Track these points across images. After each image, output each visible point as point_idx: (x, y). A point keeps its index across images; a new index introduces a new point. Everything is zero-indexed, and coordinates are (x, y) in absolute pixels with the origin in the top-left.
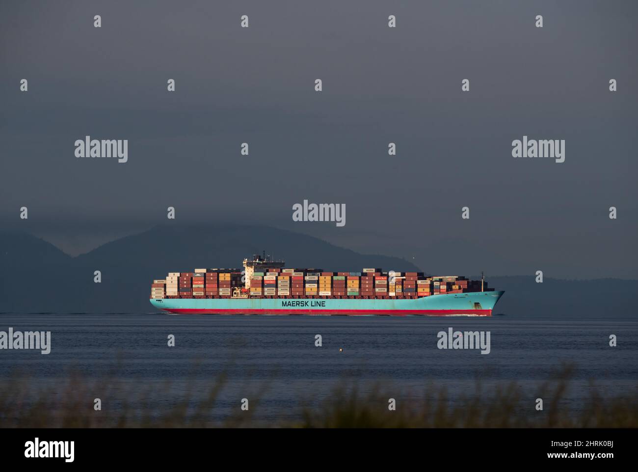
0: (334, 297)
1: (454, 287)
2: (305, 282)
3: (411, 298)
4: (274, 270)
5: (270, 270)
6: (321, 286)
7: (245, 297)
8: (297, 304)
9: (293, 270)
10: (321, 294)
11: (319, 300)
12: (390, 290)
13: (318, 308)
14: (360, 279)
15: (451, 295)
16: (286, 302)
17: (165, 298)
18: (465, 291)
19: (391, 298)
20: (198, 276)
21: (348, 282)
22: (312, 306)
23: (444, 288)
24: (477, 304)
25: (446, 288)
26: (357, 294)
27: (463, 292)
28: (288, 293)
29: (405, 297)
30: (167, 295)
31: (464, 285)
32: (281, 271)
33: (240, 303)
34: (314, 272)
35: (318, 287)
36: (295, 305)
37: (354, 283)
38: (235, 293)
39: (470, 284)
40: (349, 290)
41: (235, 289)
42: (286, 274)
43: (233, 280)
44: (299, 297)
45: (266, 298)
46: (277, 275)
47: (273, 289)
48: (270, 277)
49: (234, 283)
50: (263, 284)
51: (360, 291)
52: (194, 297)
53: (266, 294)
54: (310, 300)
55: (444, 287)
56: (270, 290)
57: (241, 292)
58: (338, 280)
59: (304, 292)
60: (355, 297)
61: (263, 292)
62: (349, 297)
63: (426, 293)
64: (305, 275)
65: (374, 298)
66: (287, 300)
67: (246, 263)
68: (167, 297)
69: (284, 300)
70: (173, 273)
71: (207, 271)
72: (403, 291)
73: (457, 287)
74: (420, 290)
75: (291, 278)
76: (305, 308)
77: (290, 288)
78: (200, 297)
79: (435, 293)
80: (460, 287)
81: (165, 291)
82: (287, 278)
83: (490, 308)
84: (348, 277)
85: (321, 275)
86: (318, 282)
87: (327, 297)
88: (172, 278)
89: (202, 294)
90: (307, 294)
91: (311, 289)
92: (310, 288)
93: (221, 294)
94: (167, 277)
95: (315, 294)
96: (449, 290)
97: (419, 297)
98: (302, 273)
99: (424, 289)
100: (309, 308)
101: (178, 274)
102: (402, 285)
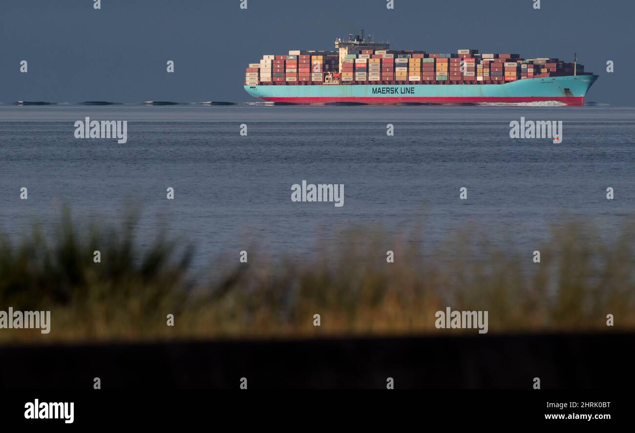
0: (423, 82)
1: (543, 70)
2: (395, 65)
3: (499, 83)
4: (367, 52)
5: (363, 51)
6: (411, 69)
7: (337, 83)
8: (387, 91)
9: (385, 51)
10: (411, 79)
11: (409, 86)
12: (478, 74)
13: (408, 95)
14: (449, 62)
15: (538, 79)
16: (376, 89)
17: (259, 84)
18: (552, 74)
19: (479, 83)
20: (291, 59)
21: (438, 65)
22: (402, 93)
23: (531, 72)
24: (567, 91)
25: (533, 71)
26: (445, 79)
27: (550, 76)
28: (378, 78)
29: (492, 82)
30: (261, 81)
31: (553, 67)
32: (374, 53)
33: (332, 91)
34: (404, 53)
35: (408, 71)
36: (385, 92)
37: (443, 66)
38: (327, 79)
39: (561, 67)
40: (438, 74)
41: (328, 74)
42: (377, 57)
43: (326, 64)
44: (390, 83)
45: (358, 84)
46: (369, 57)
47: (364, 74)
48: (361, 60)
49: (327, 66)
50: (354, 68)
51: (449, 76)
52: (287, 83)
53: (357, 79)
54: (399, 86)
55: (531, 70)
56: (361, 74)
57: (334, 78)
58: (427, 63)
59: (394, 77)
60: (444, 83)
61: (354, 77)
62: (438, 83)
63: (513, 77)
64: (396, 57)
65: (462, 84)
66: (378, 86)
67: (338, 43)
68: (261, 84)
69: (375, 86)
70: (268, 56)
71: (301, 54)
72: (490, 75)
73: (546, 70)
74: (507, 74)
75: (381, 60)
76: (395, 95)
77: (380, 72)
78: (293, 83)
79: (522, 78)
80: (548, 70)
81: (259, 76)
82: (378, 61)
83: (582, 96)
84: (437, 59)
85: (412, 57)
86: (408, 65)
87: (417, 83)
88: (266, 61)
89: (295, 79)
90: (397, 79)
91: (401, 74)
92: (401, 72)
93: (313, 79)
94: (261, 60)
95: (405, 79)
96: (537, 74)
97: (506, 82)
98: (392, 55)
99: (511, 74)
100: (399, 95)
101: (272, 57)
102: (490, 68)
